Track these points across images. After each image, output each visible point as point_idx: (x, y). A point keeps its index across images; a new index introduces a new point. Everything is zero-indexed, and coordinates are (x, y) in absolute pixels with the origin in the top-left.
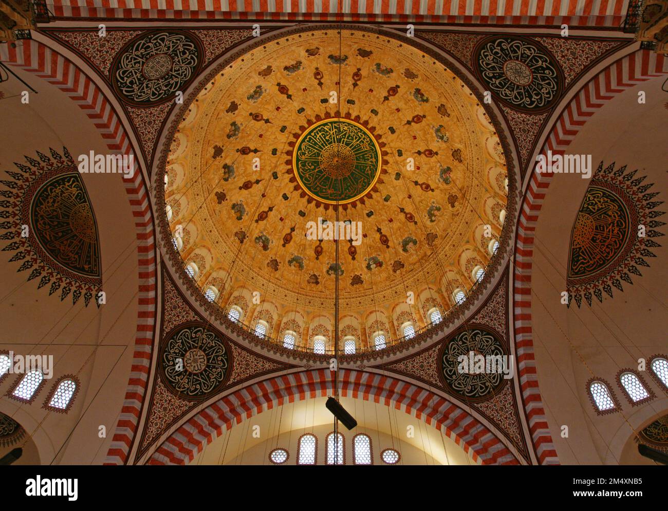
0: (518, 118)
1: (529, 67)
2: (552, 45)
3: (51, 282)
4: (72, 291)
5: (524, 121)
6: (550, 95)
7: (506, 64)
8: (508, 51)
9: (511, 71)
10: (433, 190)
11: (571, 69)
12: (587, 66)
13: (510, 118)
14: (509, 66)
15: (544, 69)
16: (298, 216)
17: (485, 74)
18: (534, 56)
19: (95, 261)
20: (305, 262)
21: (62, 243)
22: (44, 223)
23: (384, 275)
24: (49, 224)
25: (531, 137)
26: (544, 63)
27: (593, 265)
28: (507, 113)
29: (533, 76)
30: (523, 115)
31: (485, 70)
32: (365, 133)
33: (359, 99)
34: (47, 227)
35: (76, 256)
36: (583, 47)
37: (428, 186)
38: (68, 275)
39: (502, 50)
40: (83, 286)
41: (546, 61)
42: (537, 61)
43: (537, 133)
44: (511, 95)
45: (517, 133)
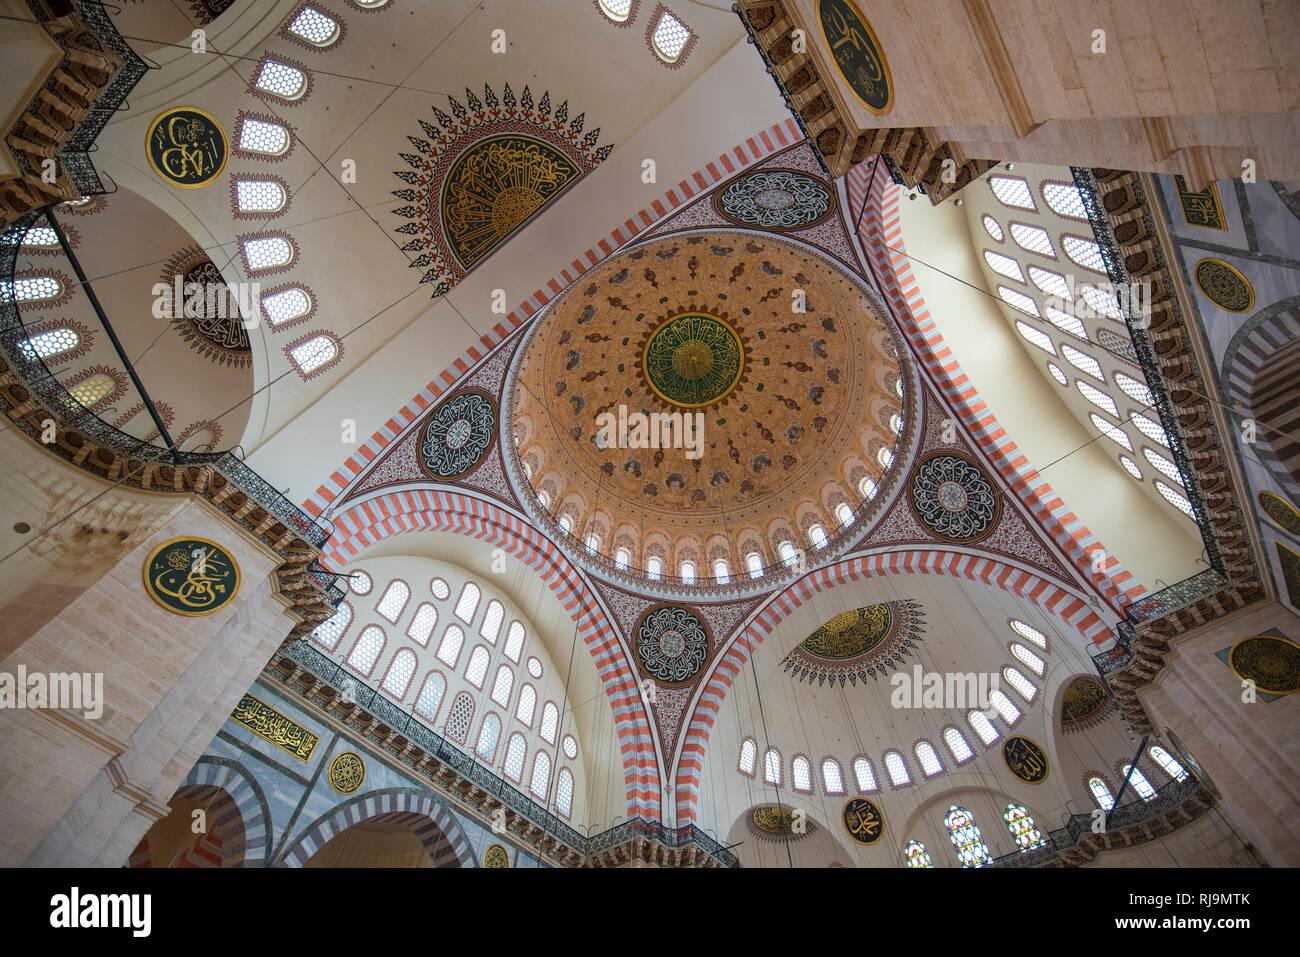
0: (906, 516)
1: (969, 505)
3: (412, 220)
4: (422, 252)
5: (907, 522)
6: (955, 534)
7: (952, 483)
8: (970, 481)
9: (949, 490)
10: (737, 462)
11: (999, 542)
12: (1015, 555)
13: (899, 509)
14: (953, 486)
15: (977, 519)
16: (616, 367)
17: (926, 468)
18: (984, 505)
19: (480, 252)
20: (584, 411)
21: (470, 198)
22: (478, 164)
23: (633, 486)
24: (481, 169)
25: (898, 536)
26: (984, 517)
27: (822, 650)
28: (902, 503)
29: (962, 511)
30: (912, 519)
31: (930, 467)
32: (738, 366)
33: (771, 340)
34: (477, 169)
35: (466, 227)
36: (1033, 546)
37: (736, 455)
38: (435, 232)
39: (967, 475)
40: (438, 259)
41: (987, 518)
42: (980, 510)
43: (907, 540)
44: (923, 497)
45: (889, 522)
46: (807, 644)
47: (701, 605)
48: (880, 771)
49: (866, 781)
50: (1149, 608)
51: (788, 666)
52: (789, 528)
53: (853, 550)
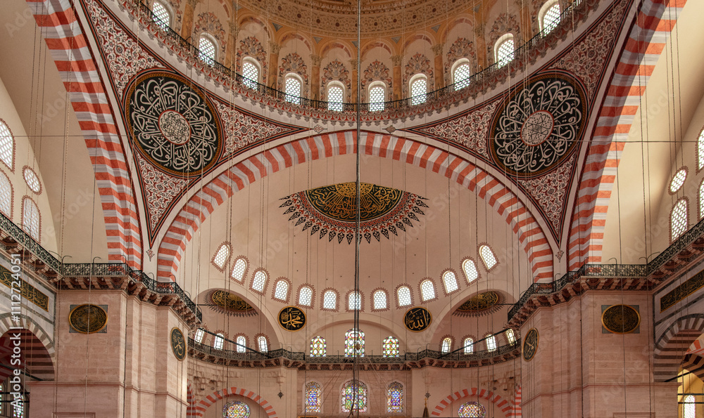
0: (483, 123)
1: (542, 144)
2: (563, 173)
5: (479, 130)
6: (509, 163)
7: (549, 116)
8: (565, 123)
9: (541, 121)
11: (535, 187)
12: (538, 203)
13: (482, 113)
14: (547, 119)
15: (538, 159)
17: (541, 85)
18: (554, 151)
25: (461, 139)
26: (544, 160)
27: (322, 204)
28: (489, 109)
29: (532, 146)
30: (486, 129)
31: (546, 86)
36: (556, 202)
39: (568, 116)
41: (546, 163)
42: (547, 154)
43: (466, 146)
44: (511, 115)
45: (464, 121)
46: (311, 194)
47: (222, 101)
48: (318, 297)
49: (305, 297)
50: (597, 270)
51: (286, 204)
52: (349, 67)
53: (410, 130)
